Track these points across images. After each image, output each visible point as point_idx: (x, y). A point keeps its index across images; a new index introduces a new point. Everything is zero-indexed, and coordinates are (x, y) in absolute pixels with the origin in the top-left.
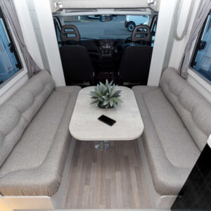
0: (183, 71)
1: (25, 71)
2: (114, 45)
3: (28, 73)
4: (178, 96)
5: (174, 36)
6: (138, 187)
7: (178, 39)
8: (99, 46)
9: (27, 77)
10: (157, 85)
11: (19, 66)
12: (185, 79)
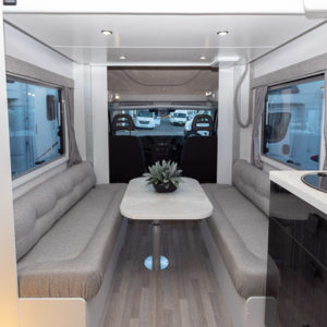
0: (256, 159)
1: (66, 158)
2: (172, 143)
3: (68, 162)
4: (253, 186)
5: (238, 124)
6: (217, 320)
7: (244, 127)
8: (153, 143)
9: (65, 166)
10: (230, 183)
11: (61, 151)
12: (261, 169)
